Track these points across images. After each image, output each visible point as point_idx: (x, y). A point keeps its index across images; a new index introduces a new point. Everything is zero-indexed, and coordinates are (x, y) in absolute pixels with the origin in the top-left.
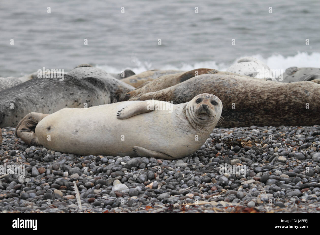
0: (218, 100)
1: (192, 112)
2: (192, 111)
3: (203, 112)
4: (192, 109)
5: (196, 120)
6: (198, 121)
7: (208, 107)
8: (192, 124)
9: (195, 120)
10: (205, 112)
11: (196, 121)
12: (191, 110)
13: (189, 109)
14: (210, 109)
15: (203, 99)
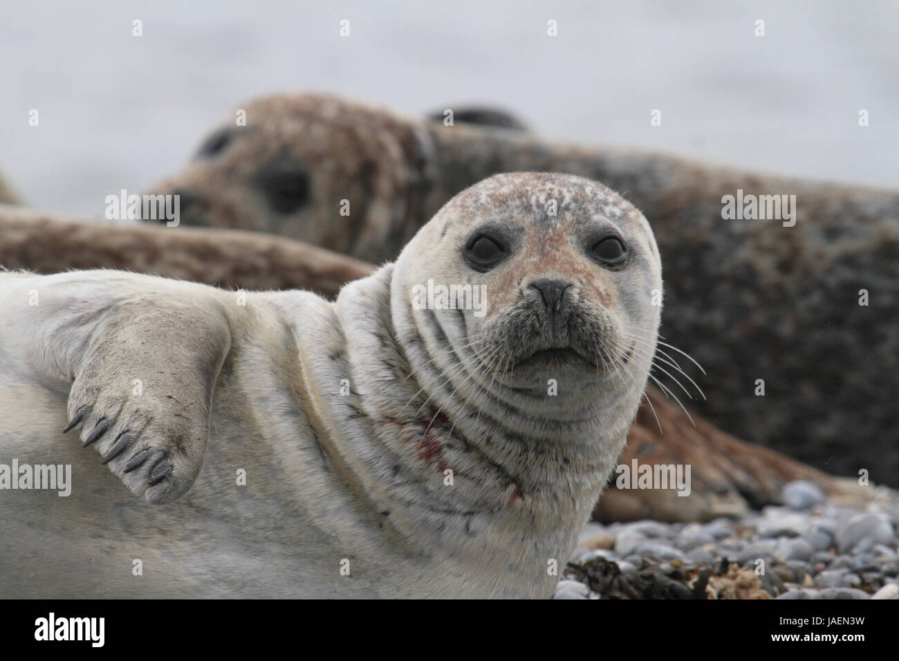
0: (624, 217)
1: (455, 358)
2: (458, 350)
3: (545, 340)
4: (451, 329)
5: (512, 410)
6: (524, 417)
7: (575, 294)
8: (491, 453)
9: (499, 415)
10: (563, 340)
11: (512, 423)
12: (441, 336)
13: (427, 332)
14: (593, 305)
15: (521, 230)
